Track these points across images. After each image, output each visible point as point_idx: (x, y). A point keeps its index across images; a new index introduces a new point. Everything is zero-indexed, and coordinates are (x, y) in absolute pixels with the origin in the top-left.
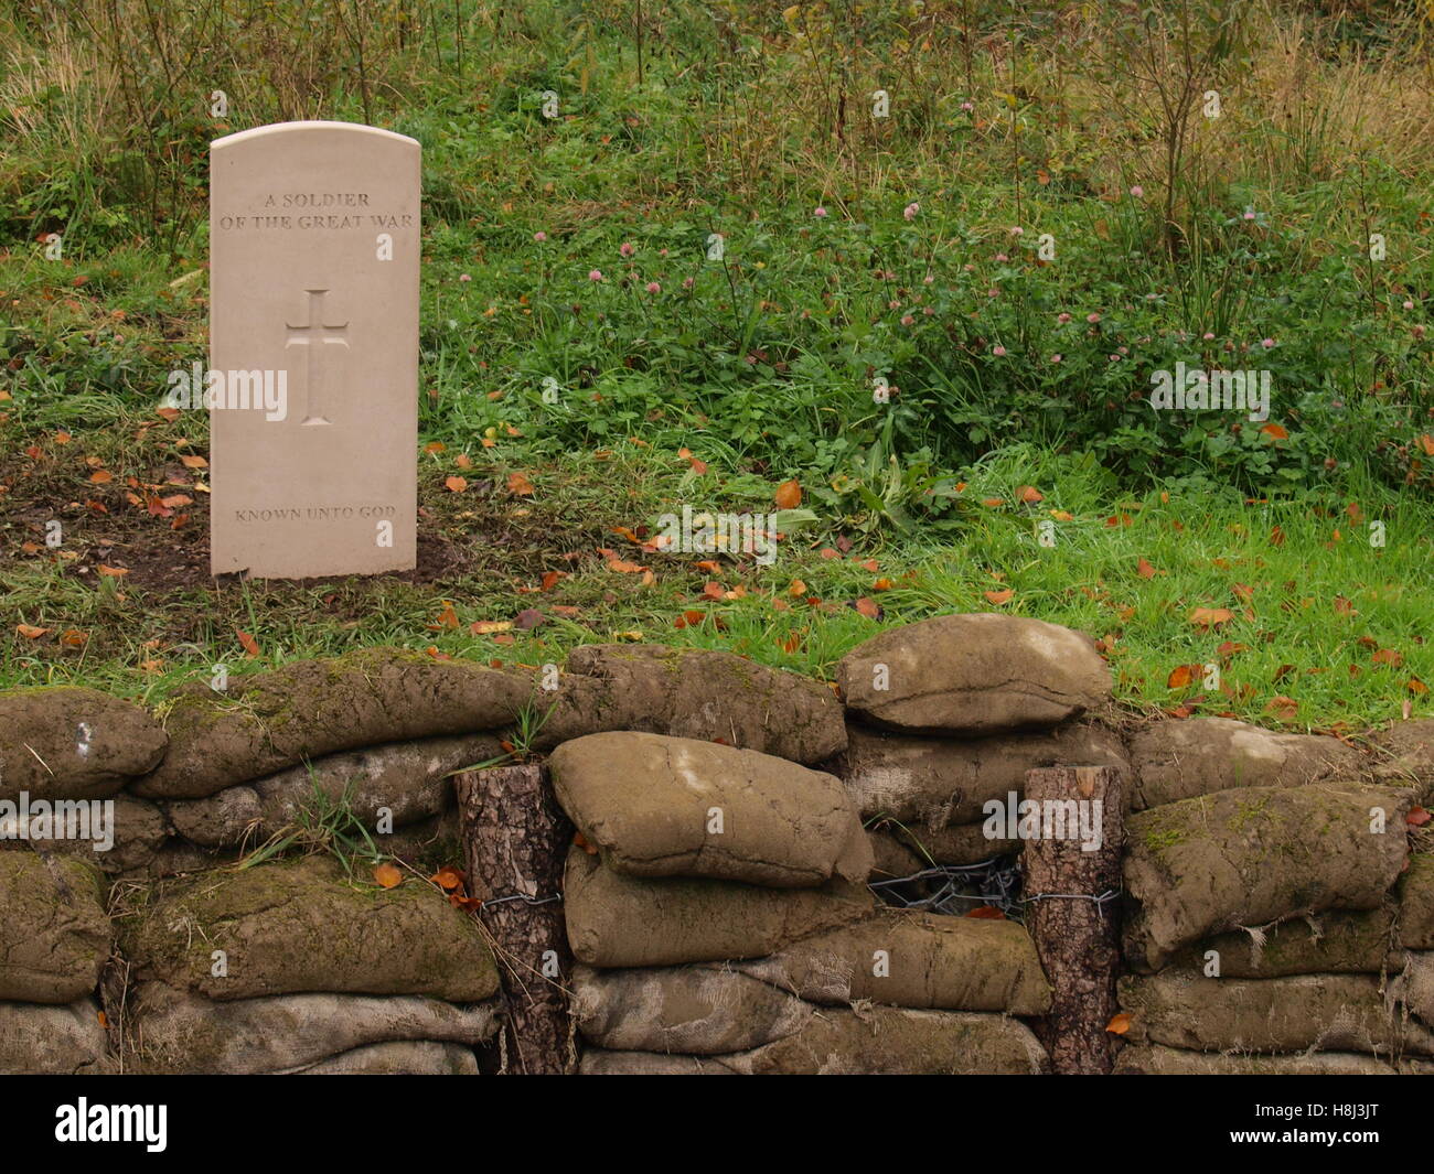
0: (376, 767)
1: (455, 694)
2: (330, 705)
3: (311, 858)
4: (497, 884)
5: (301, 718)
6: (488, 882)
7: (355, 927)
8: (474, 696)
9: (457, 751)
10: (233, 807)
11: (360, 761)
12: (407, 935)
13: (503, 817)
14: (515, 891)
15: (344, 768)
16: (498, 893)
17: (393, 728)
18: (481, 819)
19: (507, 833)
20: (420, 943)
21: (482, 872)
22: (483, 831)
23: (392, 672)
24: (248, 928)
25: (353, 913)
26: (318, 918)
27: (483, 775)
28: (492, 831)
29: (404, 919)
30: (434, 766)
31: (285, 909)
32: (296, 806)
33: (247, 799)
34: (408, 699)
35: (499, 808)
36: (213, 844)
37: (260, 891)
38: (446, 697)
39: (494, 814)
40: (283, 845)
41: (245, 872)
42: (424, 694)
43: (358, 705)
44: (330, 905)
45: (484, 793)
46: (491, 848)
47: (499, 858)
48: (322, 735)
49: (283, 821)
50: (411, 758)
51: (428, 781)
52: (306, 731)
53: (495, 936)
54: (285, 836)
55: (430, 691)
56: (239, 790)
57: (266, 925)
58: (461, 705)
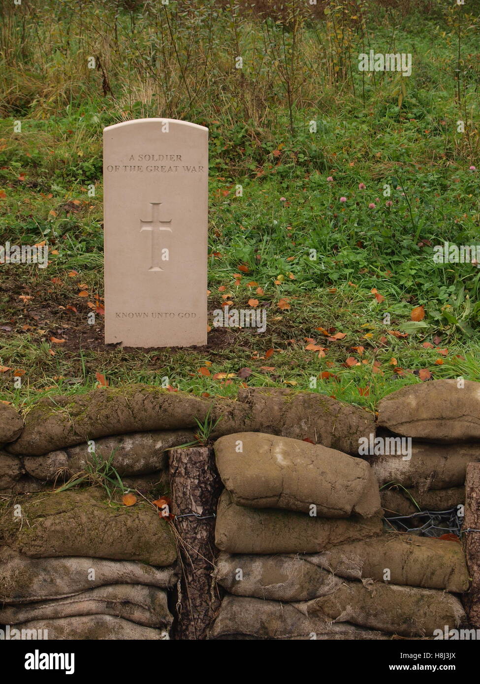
0: (128, 444)
1: (170, 410)
2: (104, 412)
3: (92, 489)
4: (183, 507)
5: (90, 418)
6: (179, 506)
7: (103, 524)
8: (180, 410)
9: (172, 438)
10: (54, 461)
11: (121, 441)
12: (130, 531)
13: (187, 473)
14: (191, 511)
15: (112, 444)
16: (182, 512)
17: (137, 425)
18: (177, 474)
19: (189, 481)
20: (136, 535)
21: (176, 501)
22: (178, 480)
23: (139, 397)
24: (48, 523)
25: (103, 517)
26: (84, 519)
27: (179, 451)
28: (182, 480)
29: (129, 523)
30: (159, 445)
31: (69, 514)
32: (86, 462)
33: (62, 457)
34: (145, 410)
35: (186, 468)
36: (44, 479)
37: (60, 504)
38: (165, 410)
39: (183, 471)
40: (78, 481)
41: (57, 494)
42: (154, 408)
43: (119, 413)
44: (92, 513)
45: (179, 460)
46: (181, 489)
47: (184, 494)
48: (100, 427)
49: (79, 469)
50: (148, 441)
51: (156, 452)
52: (92, 425)
53: (180, 533)
54: (80, 476)
55: (157, 408)
56: (58, 452)
57: (57, 521)
58: (172, 415)
